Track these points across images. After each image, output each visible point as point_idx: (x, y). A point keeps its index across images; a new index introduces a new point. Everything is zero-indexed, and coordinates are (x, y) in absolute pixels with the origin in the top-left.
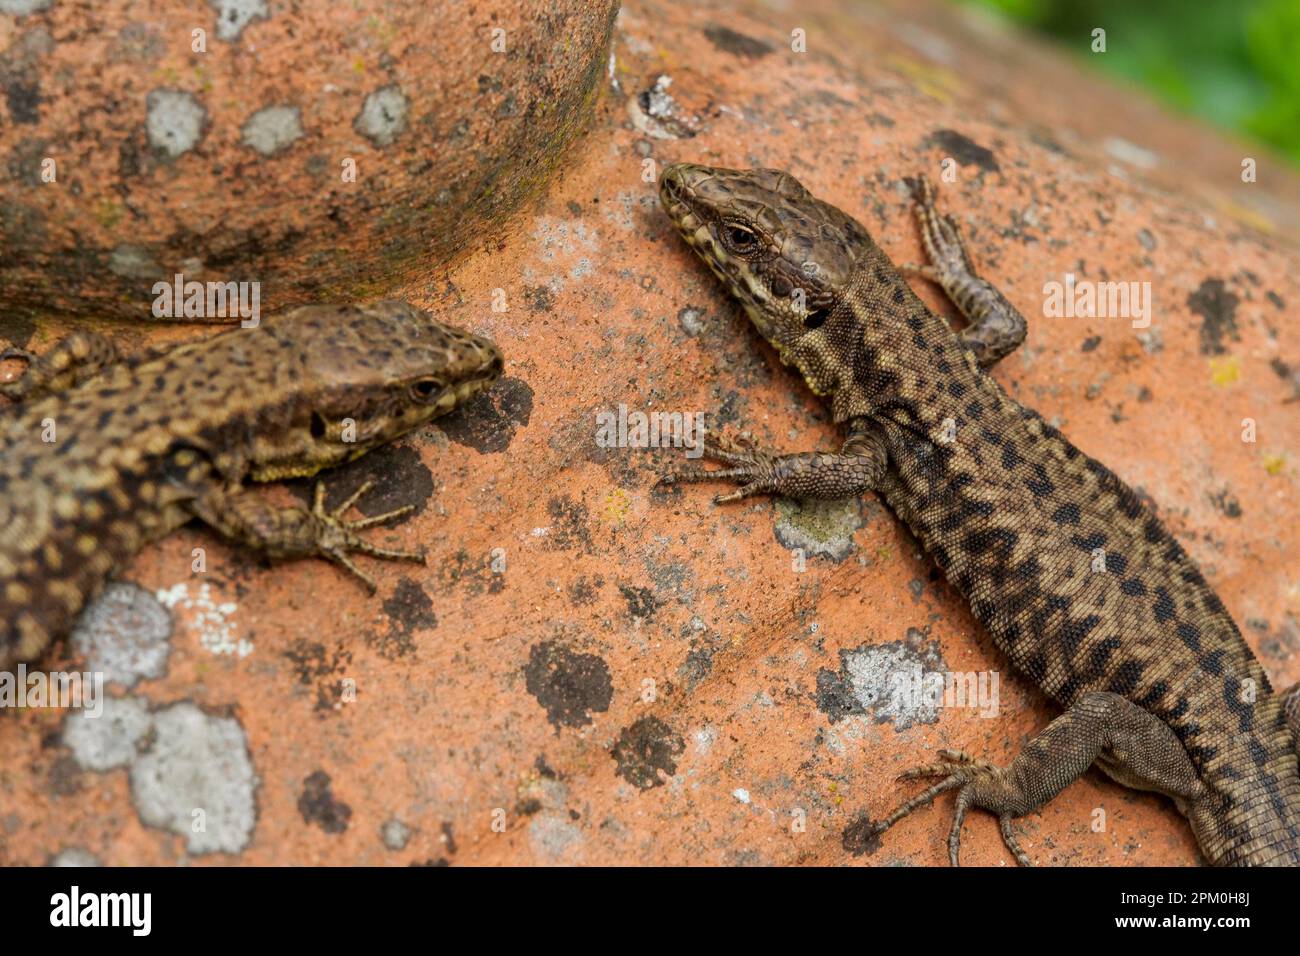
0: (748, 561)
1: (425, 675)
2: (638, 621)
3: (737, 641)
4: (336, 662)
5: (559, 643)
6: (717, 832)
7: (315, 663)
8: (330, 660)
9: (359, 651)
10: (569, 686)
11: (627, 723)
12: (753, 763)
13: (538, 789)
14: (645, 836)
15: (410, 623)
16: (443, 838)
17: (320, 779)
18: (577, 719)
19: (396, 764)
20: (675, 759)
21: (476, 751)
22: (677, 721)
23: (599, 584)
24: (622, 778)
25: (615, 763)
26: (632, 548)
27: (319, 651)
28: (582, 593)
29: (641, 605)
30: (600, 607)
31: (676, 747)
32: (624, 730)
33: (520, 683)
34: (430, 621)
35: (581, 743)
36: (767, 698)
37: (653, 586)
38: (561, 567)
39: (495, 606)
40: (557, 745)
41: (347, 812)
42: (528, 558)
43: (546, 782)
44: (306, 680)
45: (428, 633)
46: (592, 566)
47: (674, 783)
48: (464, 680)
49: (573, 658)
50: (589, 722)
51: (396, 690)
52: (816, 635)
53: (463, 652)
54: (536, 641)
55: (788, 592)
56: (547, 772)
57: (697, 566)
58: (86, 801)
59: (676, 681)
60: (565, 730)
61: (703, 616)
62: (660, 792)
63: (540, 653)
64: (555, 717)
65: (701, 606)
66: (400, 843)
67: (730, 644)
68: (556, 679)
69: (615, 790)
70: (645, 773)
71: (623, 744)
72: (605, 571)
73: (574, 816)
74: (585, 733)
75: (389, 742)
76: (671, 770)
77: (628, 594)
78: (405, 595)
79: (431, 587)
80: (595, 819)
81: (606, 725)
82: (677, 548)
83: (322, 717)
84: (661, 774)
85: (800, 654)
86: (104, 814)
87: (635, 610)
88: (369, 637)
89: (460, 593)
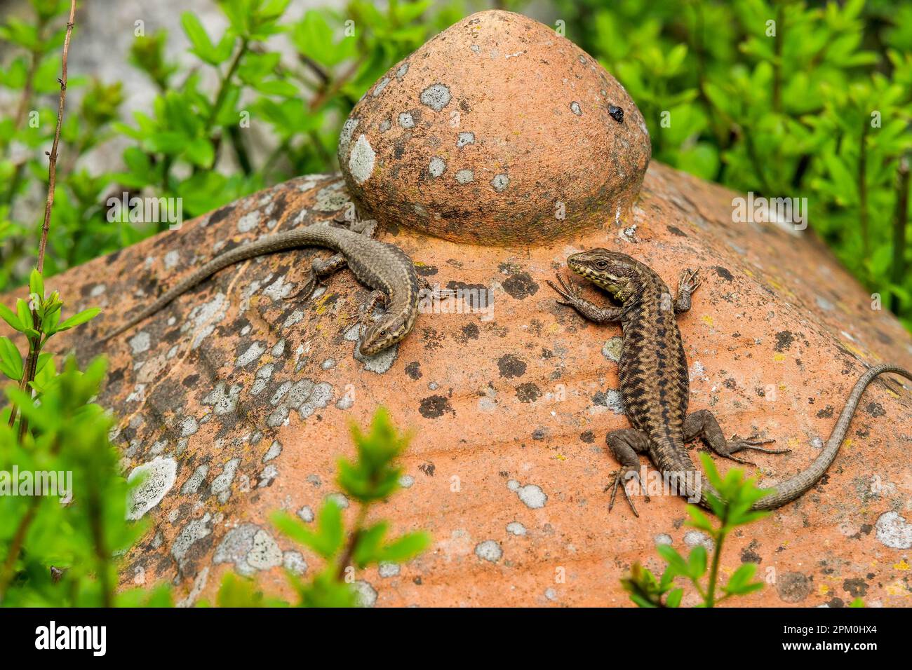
0: (588, 355)
1: (467, 350)
2: (544, 358)
3: (573, 373)
4: (439, 337)
5: (515, 356)
6: (540, 420)
7: (431, 335)
8: (437, 336)
9: (448, 337)
10: (511, 367)
11: (525, 382)
12: (562, 407)
13: (486, 390)
14: (516, 414)
15: (469, 336)
16: (448, 392)
17: (417, 364)
18: (509, 376)
19: (444, 369)
20: (537, 398)
21: (472, 374)
22: (543, 388)
23: (537, 345)
24: (517, 397)
25: (516, 392)
26: (552, 340)
27: (435, 332)
28: (529, 346)
29: (547, 354)
30: (533, 351)
31: (539, 395)
32: (522, 384)
33: (496, 362)
34: (476, 337)
35: (506, 382)
36: (577, 392)
37: (553, 351)
38: (527, 337)
39: (500, 341)
40: (498, 380)
41: (421, 375)
42: (517, 332)
43: (490, 389)
44: (426, 338)
45: (474, 340)
46: (537, 340)
47: (533, 404)
48: (478, 355)
49: (517, 361)
50: (512, 378)
51: (455, 351)
52: (602, 382)
53: (482, 349)
54: (508, 353)
55: (597, 366)
56: (491, 386)
57: (571, 351)
58: (341, 347)
59: (547, 377)
60: (503, 377)
61: (565, 363)
62: (528, 404)
63: (507, 357)
64: (501, 374)
65: (565, 361)
66: (434, 389)
67: (570, 373)
68: (508, 364)
69: (513, 399)
70: (525, 398)
71: (521, 388)
72: (540, 343)
73: (496, 401)
74: (509, 380)
75: (445, 363)
76: (534, 400)
77: (544, 350)
78: (471, 328)
79: (480, 328)
80: (502, 405)
81: (517, 381)
82: (568, 344)
83: (427, 349)
84: (530, 400)
85: (594, 385)
86: (344, 351)
87: (544, 355)
88: (453, 335)
89: (490, 333)
